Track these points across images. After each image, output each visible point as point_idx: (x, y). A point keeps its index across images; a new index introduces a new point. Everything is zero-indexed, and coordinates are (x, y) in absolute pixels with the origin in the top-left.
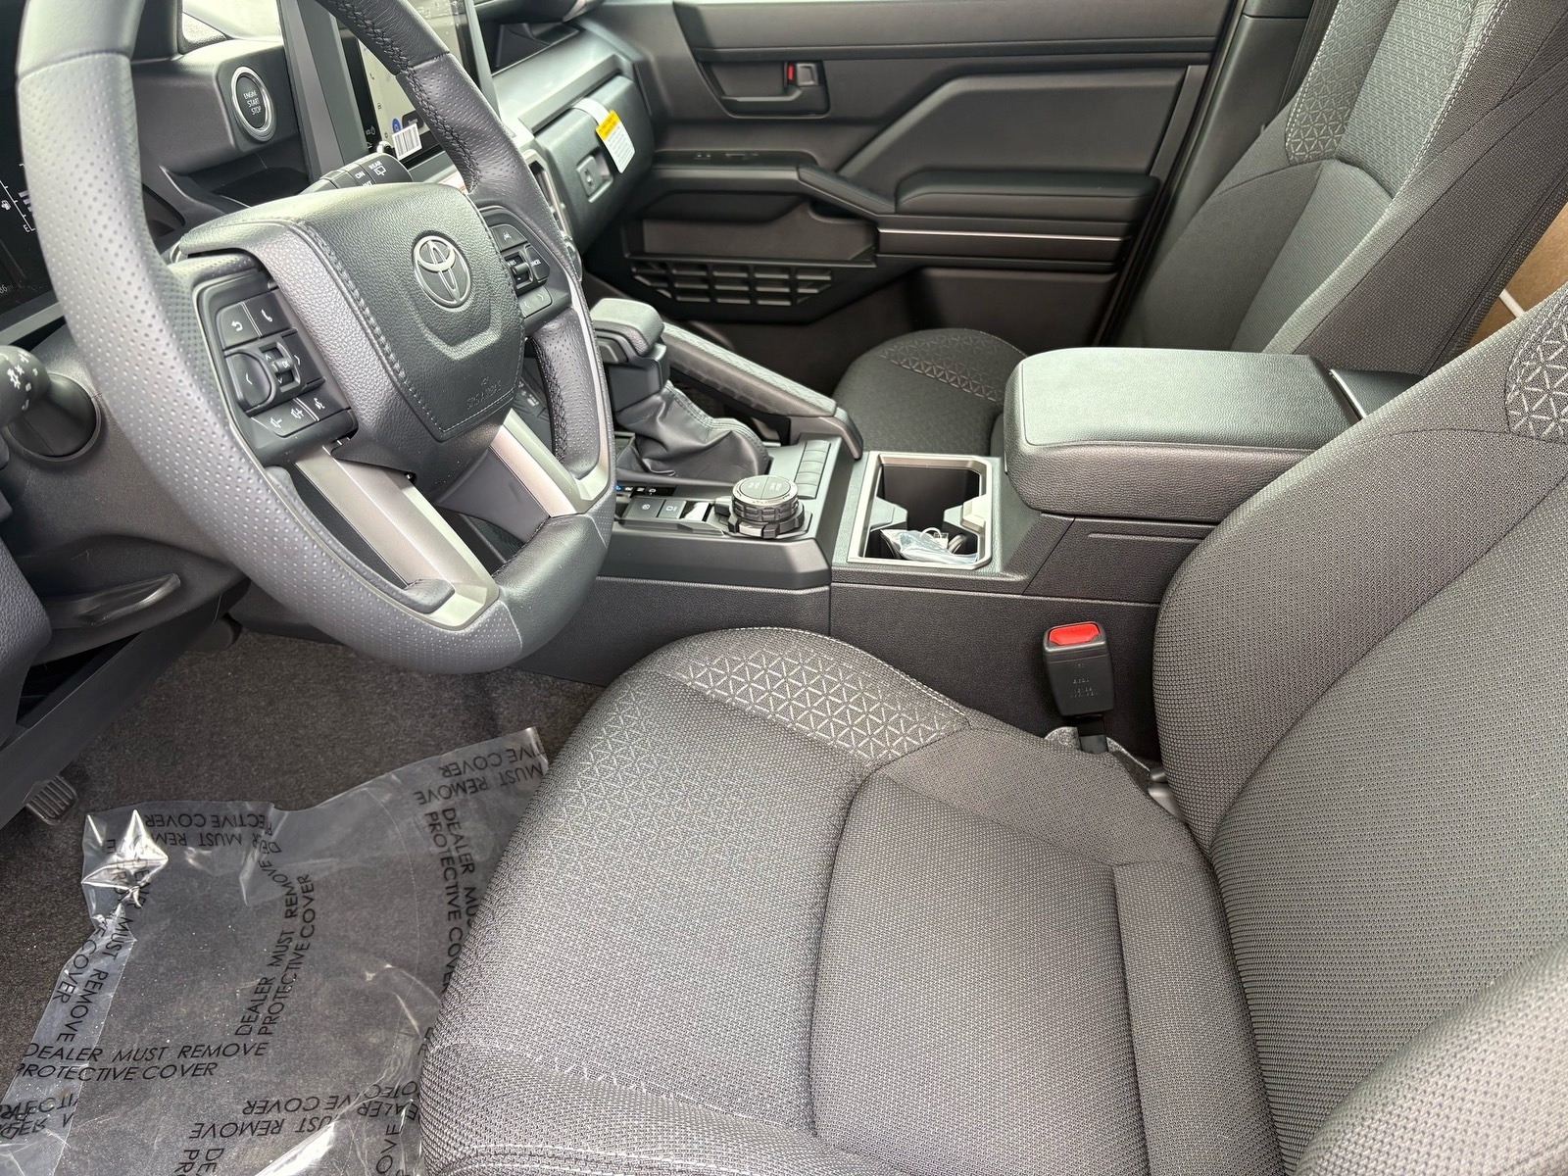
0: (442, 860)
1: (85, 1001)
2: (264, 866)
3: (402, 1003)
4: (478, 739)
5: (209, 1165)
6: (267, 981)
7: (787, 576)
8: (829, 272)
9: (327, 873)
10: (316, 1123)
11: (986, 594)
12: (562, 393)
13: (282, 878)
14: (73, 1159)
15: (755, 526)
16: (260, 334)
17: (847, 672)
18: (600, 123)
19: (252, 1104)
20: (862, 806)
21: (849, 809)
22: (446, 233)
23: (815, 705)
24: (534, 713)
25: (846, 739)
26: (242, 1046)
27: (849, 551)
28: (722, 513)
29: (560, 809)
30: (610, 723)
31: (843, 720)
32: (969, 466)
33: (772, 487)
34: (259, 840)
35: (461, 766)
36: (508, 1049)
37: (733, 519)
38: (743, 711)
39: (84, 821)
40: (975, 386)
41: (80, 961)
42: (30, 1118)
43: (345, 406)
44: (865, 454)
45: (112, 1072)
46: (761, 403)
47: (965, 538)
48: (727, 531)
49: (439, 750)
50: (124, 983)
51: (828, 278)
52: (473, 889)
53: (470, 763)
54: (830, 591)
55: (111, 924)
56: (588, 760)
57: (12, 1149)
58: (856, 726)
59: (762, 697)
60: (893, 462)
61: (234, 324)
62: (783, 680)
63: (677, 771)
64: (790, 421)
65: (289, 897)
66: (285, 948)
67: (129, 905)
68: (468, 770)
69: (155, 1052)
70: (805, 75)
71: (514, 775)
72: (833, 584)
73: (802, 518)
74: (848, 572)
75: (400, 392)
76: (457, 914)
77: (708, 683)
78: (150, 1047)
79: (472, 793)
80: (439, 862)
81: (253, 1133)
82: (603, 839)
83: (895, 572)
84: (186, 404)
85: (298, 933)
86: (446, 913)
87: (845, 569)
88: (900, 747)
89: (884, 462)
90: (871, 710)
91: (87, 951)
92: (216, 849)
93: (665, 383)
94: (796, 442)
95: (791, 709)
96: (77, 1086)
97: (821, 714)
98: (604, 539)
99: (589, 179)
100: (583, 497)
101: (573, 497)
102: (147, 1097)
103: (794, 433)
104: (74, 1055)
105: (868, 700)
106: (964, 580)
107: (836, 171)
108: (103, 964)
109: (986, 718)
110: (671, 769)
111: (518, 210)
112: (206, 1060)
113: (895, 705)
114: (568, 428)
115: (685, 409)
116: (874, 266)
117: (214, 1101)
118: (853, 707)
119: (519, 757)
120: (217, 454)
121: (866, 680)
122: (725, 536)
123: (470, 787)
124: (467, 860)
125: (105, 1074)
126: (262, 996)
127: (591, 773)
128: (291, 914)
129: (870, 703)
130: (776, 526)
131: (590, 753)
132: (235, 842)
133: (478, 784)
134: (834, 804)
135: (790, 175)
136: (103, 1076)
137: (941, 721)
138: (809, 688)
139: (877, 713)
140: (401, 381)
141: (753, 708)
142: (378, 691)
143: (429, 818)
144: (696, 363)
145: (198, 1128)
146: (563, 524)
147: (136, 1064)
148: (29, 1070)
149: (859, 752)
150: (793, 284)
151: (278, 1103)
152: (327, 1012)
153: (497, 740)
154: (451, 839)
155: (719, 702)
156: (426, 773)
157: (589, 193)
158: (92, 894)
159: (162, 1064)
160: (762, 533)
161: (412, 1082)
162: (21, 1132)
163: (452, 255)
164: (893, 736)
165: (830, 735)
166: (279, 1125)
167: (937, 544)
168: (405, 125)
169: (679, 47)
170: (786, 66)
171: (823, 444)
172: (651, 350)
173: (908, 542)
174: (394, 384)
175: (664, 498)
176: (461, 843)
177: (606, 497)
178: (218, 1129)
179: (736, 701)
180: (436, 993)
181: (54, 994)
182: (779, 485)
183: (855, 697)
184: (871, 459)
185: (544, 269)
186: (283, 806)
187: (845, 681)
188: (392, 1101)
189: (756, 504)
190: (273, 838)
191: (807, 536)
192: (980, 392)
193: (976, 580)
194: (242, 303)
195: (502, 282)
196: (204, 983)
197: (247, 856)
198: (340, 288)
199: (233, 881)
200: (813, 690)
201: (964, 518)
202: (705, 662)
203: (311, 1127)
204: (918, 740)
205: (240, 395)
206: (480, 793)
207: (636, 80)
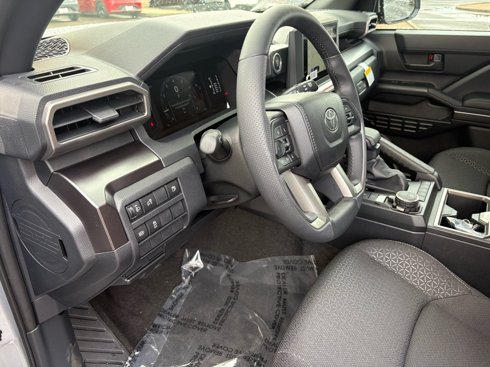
0: (278, 288)
1: (177, 300)
2: (228, 276)
3: (259, 329)
4: (296, 255)
5: (201, 359)
6: (223, 310)
7: (410, 226)
8: (432, 123)
9: (244, 282)
10: (231, 357)
11: (486, 248)
12: (352, 158)
13: (232, 280)
14: (168, 345)
15: (402, 208)
16: (283, 135)
17: (427, 264)
18: (366, 70)
19: (215, 344)
20: (426, 312)
21: (421, 311)
22: (334, 108)
23: (413, 272)
24: (314, 251)
25: (423, 286)
26: (214, 326)
27: (434, 222)
28: (391, 201)
29: (325, 287)
30: (343, 262)
31: (423, 280)
32: (483, 199)
33: (410, 196)
34: (228, 268)
35: (290, 261)
36: (302, 360)
37: (394, 204)
38: (387, 268)
39: (185, 250)
40: (483, 169)
41: (178, 289)
42: (159, 329)
43: (298, 158)
44: (443, 189)
45: (180, 323)
46: (407, 166)
47: (479, 226)
48: (391, 207)
49: (284, 255)
50: (187, 298)
51: (431, 125)
52: (285, 300)
53: (293, 261)
54: (425, 234)
55: (187, 281)
56: (335, 272)
57: (154, 336)
58: (428, 283)
59: (394, 265)
60: (453, 193)
61: (278, 132)
62: (403, 261)
63: (363, 283)
64: (416, 173)
65: (232, 286)
66: (229, 301)
67: (191, 276)
68: (291, 263)
69: (192, 321)
70: (437, 58)
71: (305, 268)
72: (426, 232)
73: (419, 208)
74: (433, 229)
75: (315, 156)
76: (279, 306)
77: (376, 256)
78: (191, 319)
79: (291, 270)
80: (277, 288)
81: (214, 353)
82: (338, 300)
83: (452, 233)
84: (265, 155)
85: (233, 298)
86: (276, 304)
87: (432, 228)
88: (443, 295)
89: (449, 192)
90: (434, 279)
91: (180, 287)
92: (216, 267)
93: (378, 155)
94: (418, 181)
95: (404, 272)
96: (172, 324)
97: (415, 276)
98: (359, 206)
99: (360, 88)
100: (355, 192)
101: (352, 191)
102: (188, 333)
103: (417, 177)
104: (172, 315)
105: (434, 275)
106: (479, 241)
107: (441, 90)
108: (183, 291)
109: (478, 292)
110: (361, 282)
111: (350, 101)
112: (204, 327)
113: (444, 280)
114: (352, 169)
115: (383, 165)
116: (450, 123)
117: (205, 340)
118: (427, 277)
119: (308, 263)
120: (269, 170)
121: (434, 268)
122: (390, 209)
123: (291, 268)
124: (285, 290)
125: (179, 323)
126: (221, 313)
127: (336, 277)
128: (232, 291)
129: (434, 276)
130: (410, 209)
131: (336, 270)
132: (221, 266)
133: (293, 268)
134: (416, 308)
135: (425, 90)
136: (178, 323)
137: (461, 290)
138: (412, 266)
139: (436, 281)
140: (316, 152)
141: (391, 268)
142: (271, 233)
143: (277, 274)
144: (388, 150)
145: (200, 346)
146: (348, 200)
147: (187, 323)
148: (161, 316)
149: (427, 293)
150: (418, 126)
151: (222, 347)
152: (238, 324)
153: (301, 256)
154: (282, 283)
155: (379, 263)
156: (279, 260)
157: (359, 92)
158: (183, 271)
159: (194, 325)
160: (405, 210)
161: (259, 354)
162: (156, 332)
163: (334, 115)
164: (441, 291)
165: (417, 284)
166: (221, 353)
167: (468, 226)
168: (314, 70)
169: (393, 47)
170: (430, 55)
171: (428, 183)
172: (376, 145)
173: (458, 223)
174: (314, 154)
175: (370, 192)
176: (285, 284)
177: (361, 193)
178: (205, 348)
179: (385, 264)
180: (269, 328)
181: (170, 296)
182: (413, 196)
183: (429, 273)
184: (445, 191)
185: (355, 120)
186: (237, 260)
187: (426, 267)
188: (253, 358)
189: (404, 201)
190: (232, 268)
191: (420, 214)
192: (485, 171)
193: (484, 242)
194: (280, 126)
195: (345, 123)
196: (207, 305)
197: (224, 271)
198: (305, 124)
199: (218, 277)
200: (413, 267)
201: (480, 218)
202: (376, 249)
203: (230, 357)
204: (450, 294)
205: (277, 153)
206: (294, 271)
207: (377, 57)
